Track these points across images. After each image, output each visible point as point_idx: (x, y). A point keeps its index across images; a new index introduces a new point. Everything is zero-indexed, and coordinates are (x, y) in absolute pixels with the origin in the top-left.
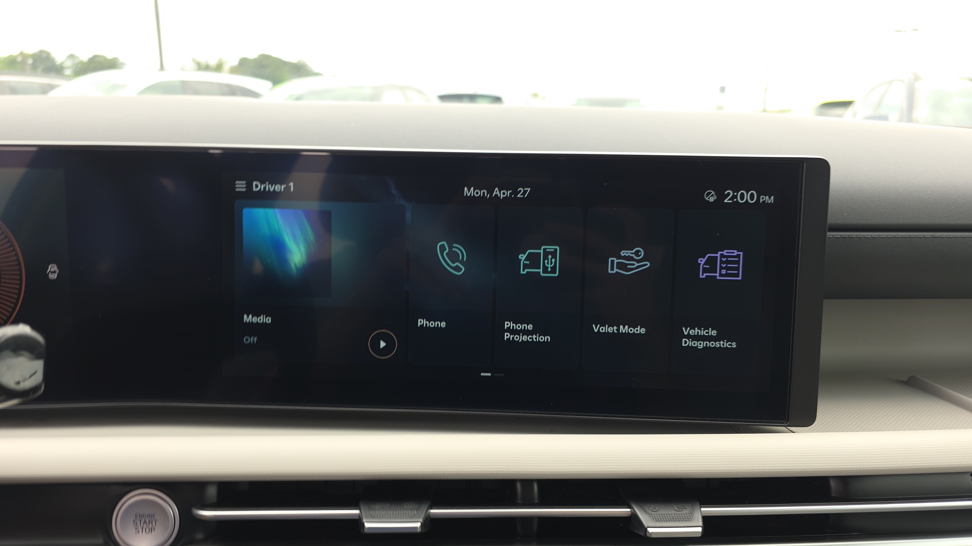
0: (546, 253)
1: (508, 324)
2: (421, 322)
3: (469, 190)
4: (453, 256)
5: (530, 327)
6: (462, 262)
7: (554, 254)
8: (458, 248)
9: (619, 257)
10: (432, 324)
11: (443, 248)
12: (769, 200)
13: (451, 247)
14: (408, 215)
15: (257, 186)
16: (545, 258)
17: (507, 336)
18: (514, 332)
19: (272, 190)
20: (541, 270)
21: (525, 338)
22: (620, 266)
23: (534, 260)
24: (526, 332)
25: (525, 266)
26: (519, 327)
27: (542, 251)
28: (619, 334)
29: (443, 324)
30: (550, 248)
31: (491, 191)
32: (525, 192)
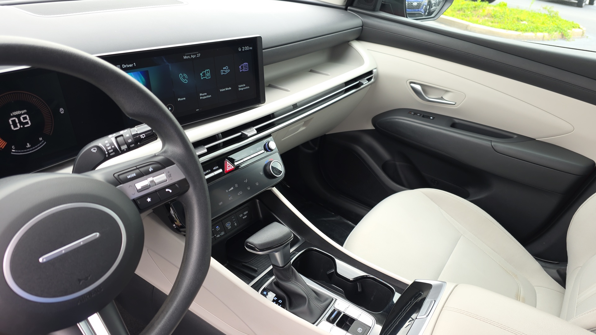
0: (207, 72)
1: (201, 94)
2: (179, 99)
3: (185, 57)
4: (184, 78)
5: (206, 94)
6: (186, 79)
7: (208, 72)
8: (185, 75)
9: (223, 70)
10: (182, 99)
11: (181, 75)
12: (251, 48)
13: (183, 75)
14: (170, 67)
15: (124, 66)
16: (207, 73)
17: (201, 98)
18: (202, 96)
19: (129, 67)
20: (206, 77)
21: (205, 97)
22: (224, 72)
23: (204, 74)
24: (205, 96)
25: (202, 77)
26: (203, 94)
27: (205, 72)
28: (226, 91)
29: (185, 99)
30: (207, 70)
31: (190, 57)
32: (199, 55)
